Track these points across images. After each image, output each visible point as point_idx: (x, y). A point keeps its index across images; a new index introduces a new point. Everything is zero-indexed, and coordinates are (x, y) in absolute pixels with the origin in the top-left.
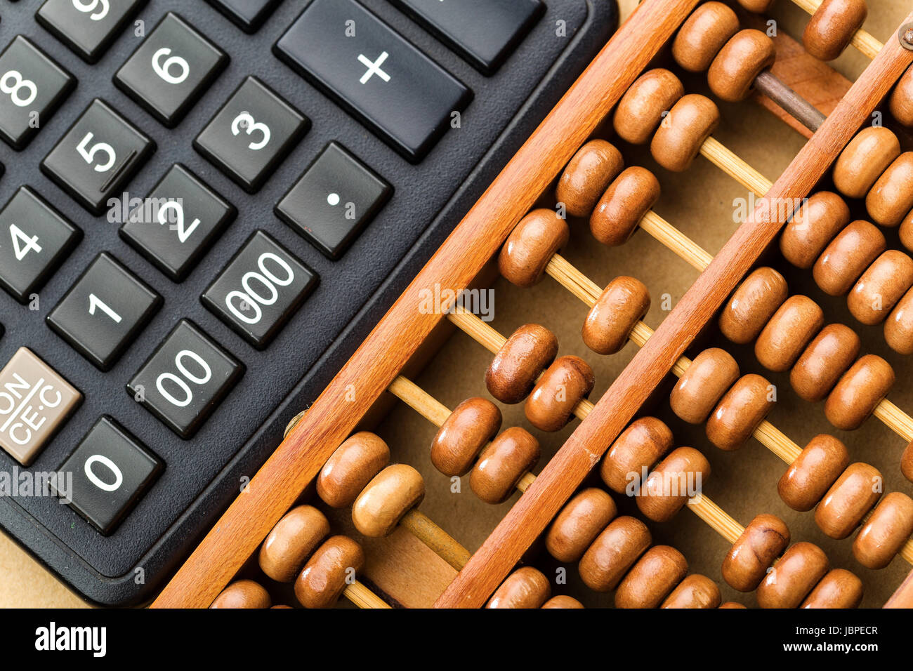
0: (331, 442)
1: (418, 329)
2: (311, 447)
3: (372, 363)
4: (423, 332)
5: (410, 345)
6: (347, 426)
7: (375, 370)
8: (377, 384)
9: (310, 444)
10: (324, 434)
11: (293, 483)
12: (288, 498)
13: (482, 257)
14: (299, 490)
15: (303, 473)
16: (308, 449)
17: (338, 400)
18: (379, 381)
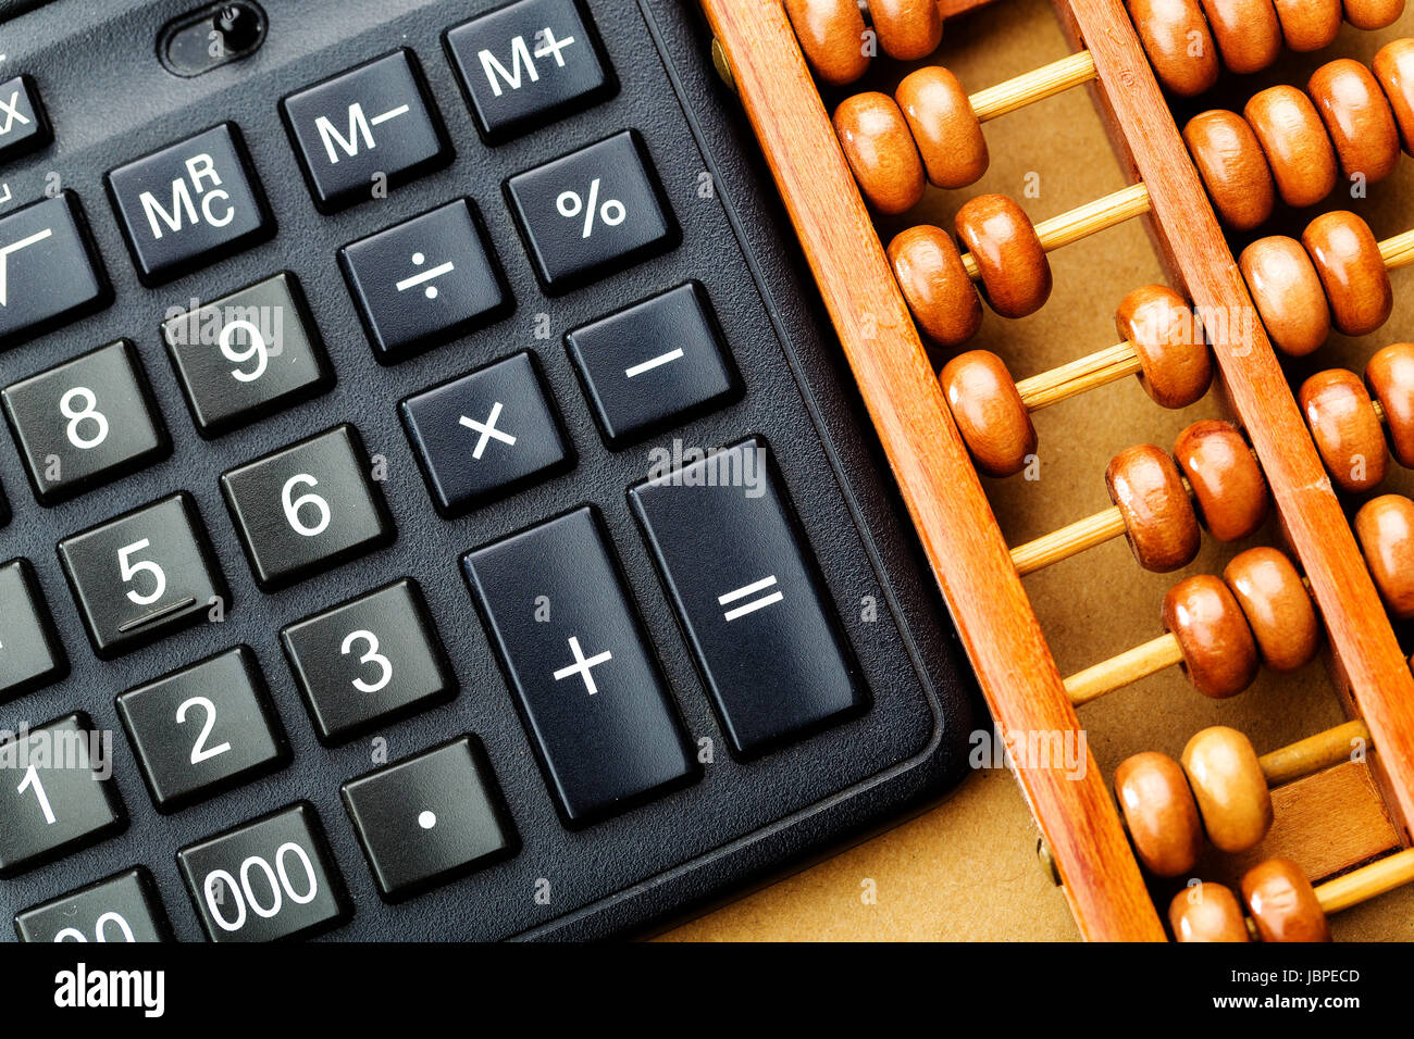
0: (1107, 821)
1: (1018, 619)
2: (1098, 851)
3: (1029, 706)
4: (1025, 615)
5: (1032, 643)
6: (1095, 787)
7: (1042, 706)
8: (1062, 717)
9: (1093, 850)
10: (1090, 824)
11: (1132, 901)
12: (1148, 919)
13: (969, 481)
14: (1146, 899)
15: (1127, 882)
16: (1097, 858)
17: (1053, 778)
18: (1059, 710)
